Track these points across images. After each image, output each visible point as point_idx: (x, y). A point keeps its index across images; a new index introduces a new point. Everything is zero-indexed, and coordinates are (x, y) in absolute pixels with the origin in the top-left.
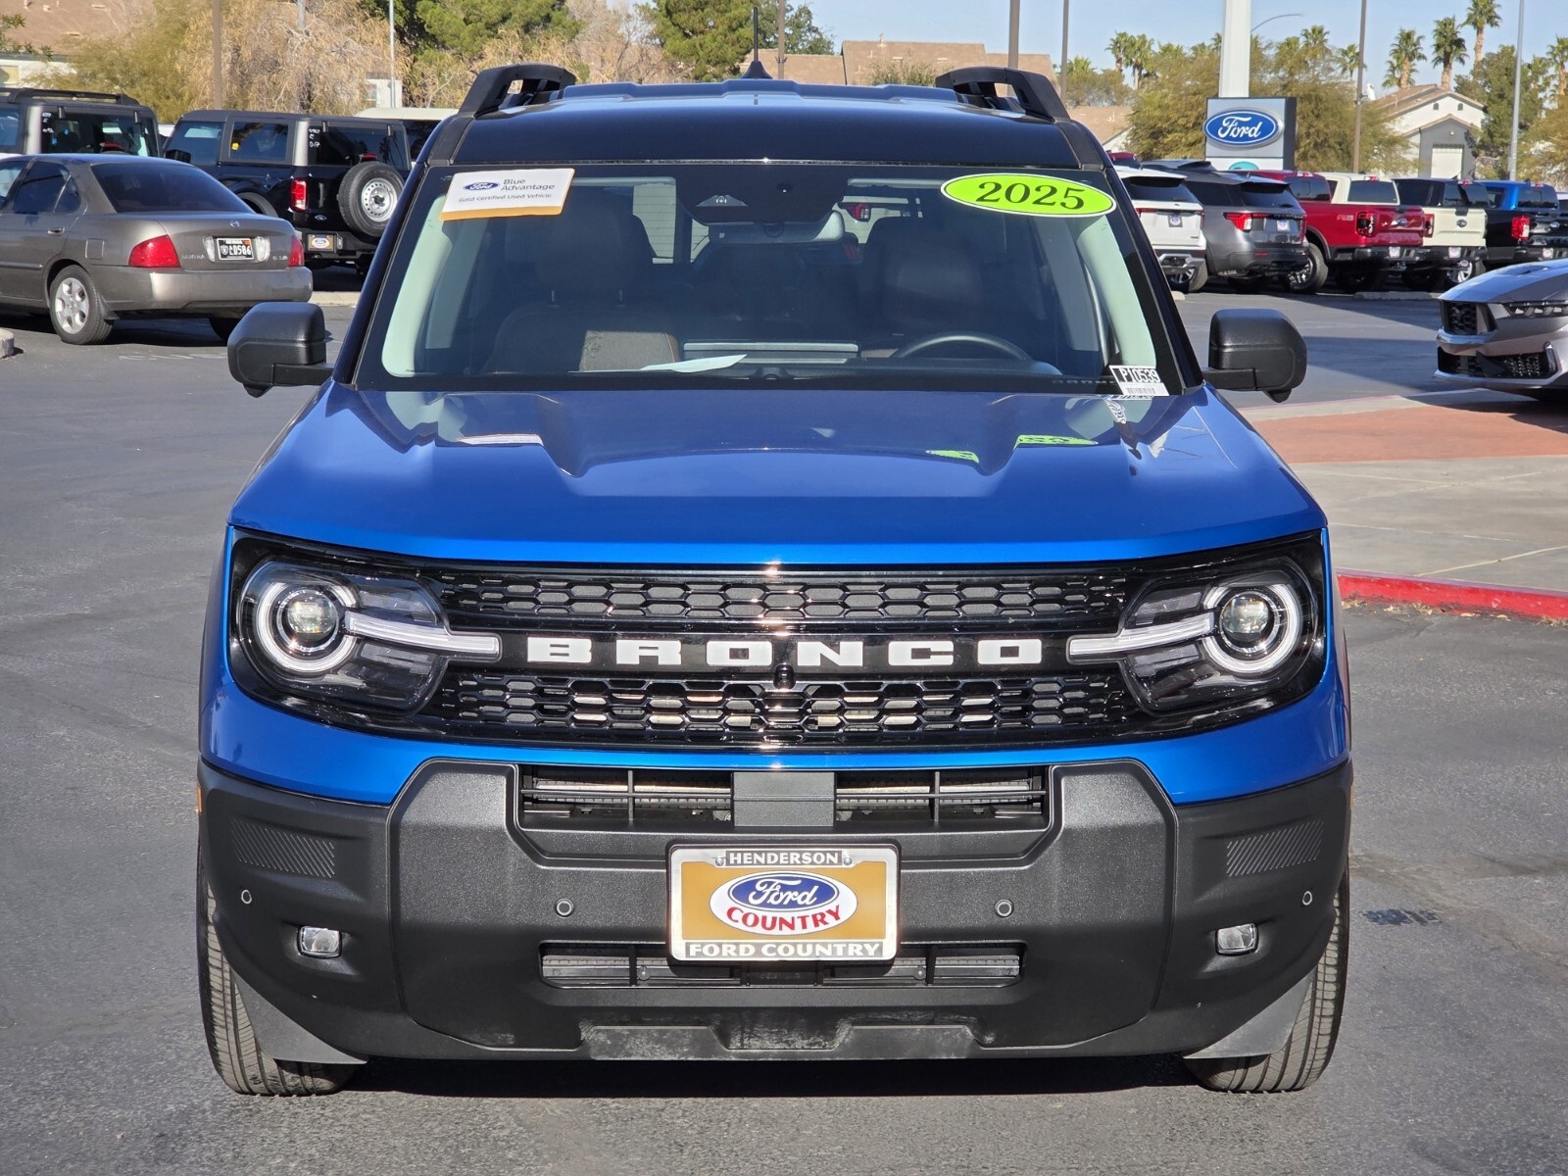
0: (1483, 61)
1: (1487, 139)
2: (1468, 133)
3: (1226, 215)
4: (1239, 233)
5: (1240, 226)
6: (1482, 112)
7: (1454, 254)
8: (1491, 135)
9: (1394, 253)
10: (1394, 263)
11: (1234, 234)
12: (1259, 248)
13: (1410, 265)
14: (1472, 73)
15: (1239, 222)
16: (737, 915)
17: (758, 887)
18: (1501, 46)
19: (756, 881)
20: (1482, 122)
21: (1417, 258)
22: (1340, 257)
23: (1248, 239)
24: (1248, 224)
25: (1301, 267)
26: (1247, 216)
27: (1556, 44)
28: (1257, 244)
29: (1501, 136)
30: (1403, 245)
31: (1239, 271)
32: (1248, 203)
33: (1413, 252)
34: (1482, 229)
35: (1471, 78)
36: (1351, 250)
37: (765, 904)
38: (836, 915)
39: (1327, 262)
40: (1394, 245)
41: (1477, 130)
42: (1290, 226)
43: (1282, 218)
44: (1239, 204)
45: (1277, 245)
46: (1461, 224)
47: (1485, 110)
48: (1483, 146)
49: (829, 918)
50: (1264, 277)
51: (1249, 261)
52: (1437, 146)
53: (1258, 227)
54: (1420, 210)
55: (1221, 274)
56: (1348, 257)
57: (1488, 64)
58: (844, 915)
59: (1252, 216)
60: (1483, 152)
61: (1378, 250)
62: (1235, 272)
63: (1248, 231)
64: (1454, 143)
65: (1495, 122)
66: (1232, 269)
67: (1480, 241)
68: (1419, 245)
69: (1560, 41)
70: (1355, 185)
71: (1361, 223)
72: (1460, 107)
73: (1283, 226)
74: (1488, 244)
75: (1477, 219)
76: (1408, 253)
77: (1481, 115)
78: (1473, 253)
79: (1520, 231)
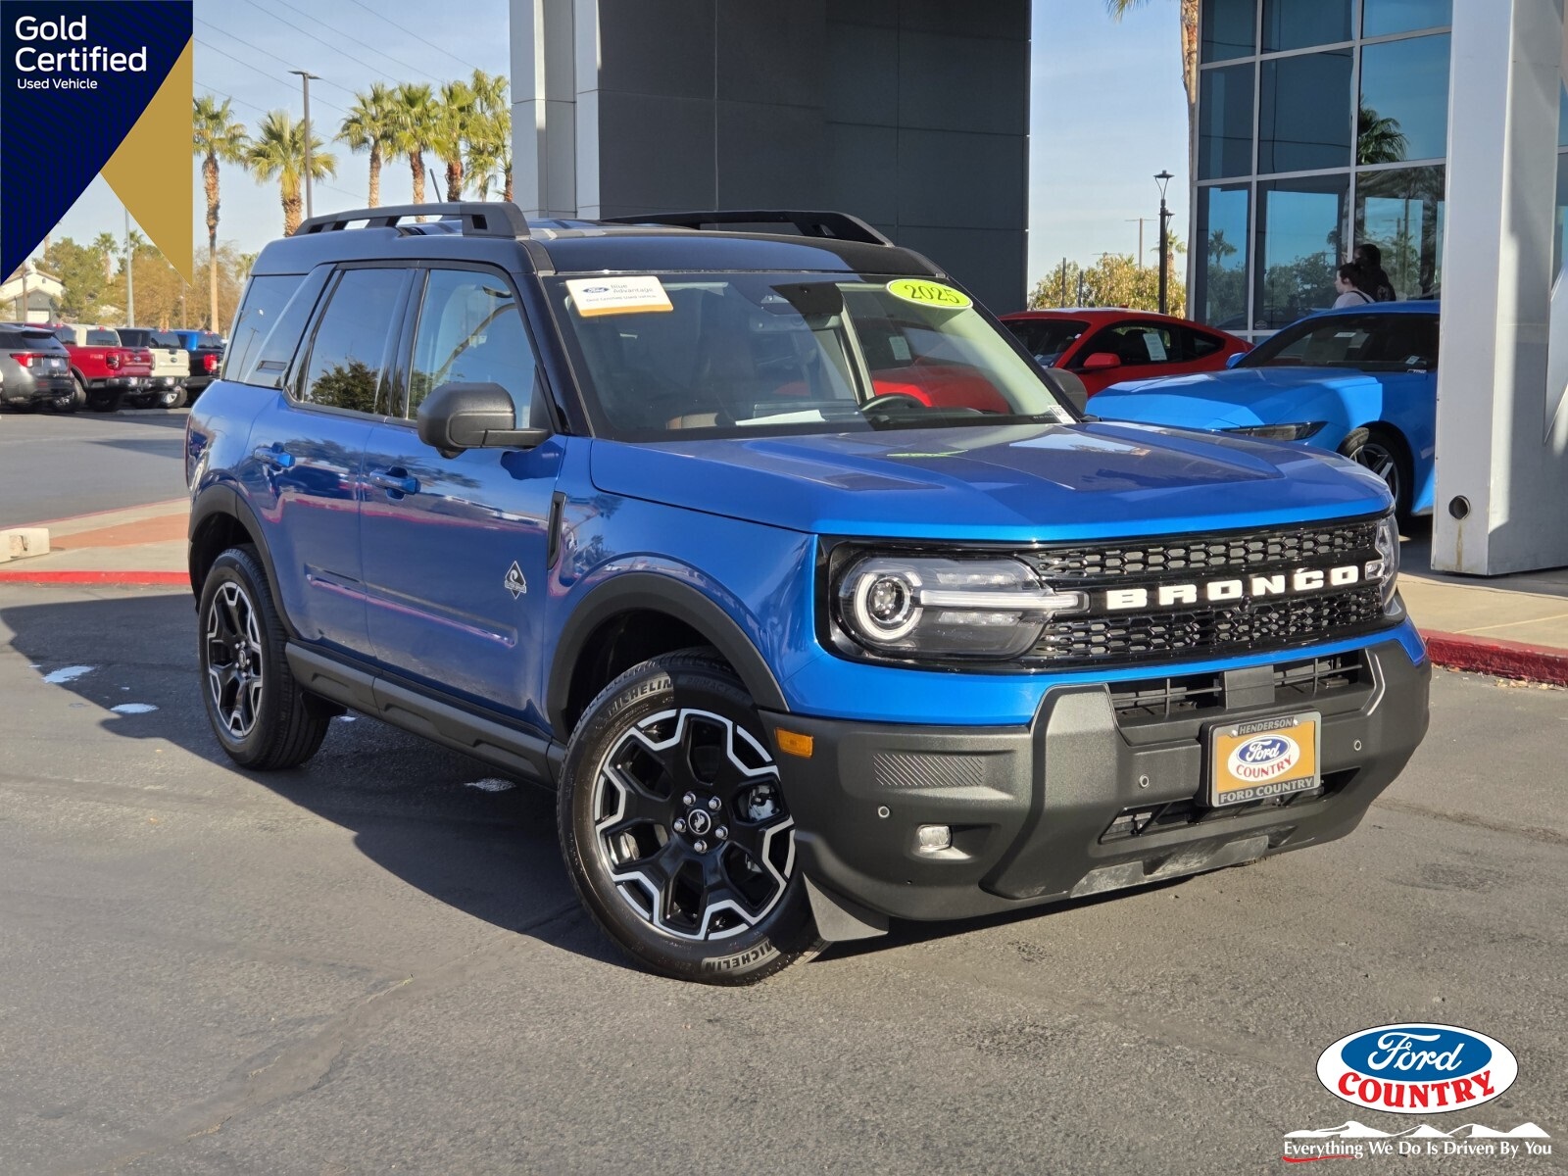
0: (52, 249)
1: (67, 305)
2: (52, 300)
3: (12, 356)
4: (23, 369)
5: (24, 364)
6: (60, 285)
7: (170, 382)
8: (69, 301)
9: (134, 382)
10: (134, 389)
11: (19, 370)
12: (39, 380)
13: (146, 390)
14: (45, 257)
15: (22, 360)
16: (1241, 770)
17: (1251, 749)
18: (62, 238)
19: (1249, 746)
20: (62, 292)
21: (150, 385)
22: (96, 385)
23: (31, 373)
24: (30, 362)
25: (69, 393)
26: (29, 356)
27: (100, 238)
28: (39, 377)
29: (78, 302)
30: (140, 376)
31: (25, 397)
32: (28, 347)
33: (146, 381)
34: (187, 364)
35: (44, 261)
36: (104, 380)
37: (1254, 761)
38: (1288, 761)
39: (85, 389)
40: (133, 376)
41: (58, 298)
42: (61, 363)
43: (53, 357)
44: (22, 348)
45: (50, 377)
46: (173, 361)
47: (63, 284)
48: (64, 309)
49: (1286, 764)
50: (41, 401)
51: (32, 390)
52: (30, 309)
53: (37, 364)
54: (147, 351)
55: (11, 399)
56: (100, 385)
57: (56, 251)
58: (1294, 761)
59: (33, 356)
60: (64, 315)
61: (123, 379)
62: (21, 398)
63: (31, 367)
64: (41, 307)
65: (71, 292)
66: (19, 396)
67: (186, 373)
68: (149, 376)
69: (103, 236)
70: (90, 334)
71: (109, 361)
72: (44, 281)
73: (55, 363)
74: (192, 375)
75: (183, 357)
76: (143, 382)
77: (60, 288)
78: (183, 381)
79: (210, 365)
